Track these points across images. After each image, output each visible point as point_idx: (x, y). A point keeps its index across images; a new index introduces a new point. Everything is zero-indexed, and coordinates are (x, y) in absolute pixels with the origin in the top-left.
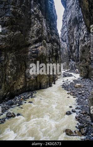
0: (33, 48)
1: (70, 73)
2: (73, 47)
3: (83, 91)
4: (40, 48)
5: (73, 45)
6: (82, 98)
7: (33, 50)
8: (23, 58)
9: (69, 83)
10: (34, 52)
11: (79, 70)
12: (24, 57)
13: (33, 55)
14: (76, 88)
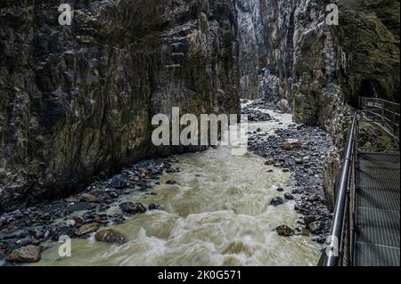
0: (175, 35)
1: (263, 111)
2: (274, 33)
3: (305, 158)
4: (192, 37)
5: (275, 26)
6: (305, 172)
7: (174, 41)
8: (148, 60)
9: (265, 138)
10: (176, 44)
11: (290, 102)
12: (150, 59)
13: (173, 54)
14: (288, 149)
